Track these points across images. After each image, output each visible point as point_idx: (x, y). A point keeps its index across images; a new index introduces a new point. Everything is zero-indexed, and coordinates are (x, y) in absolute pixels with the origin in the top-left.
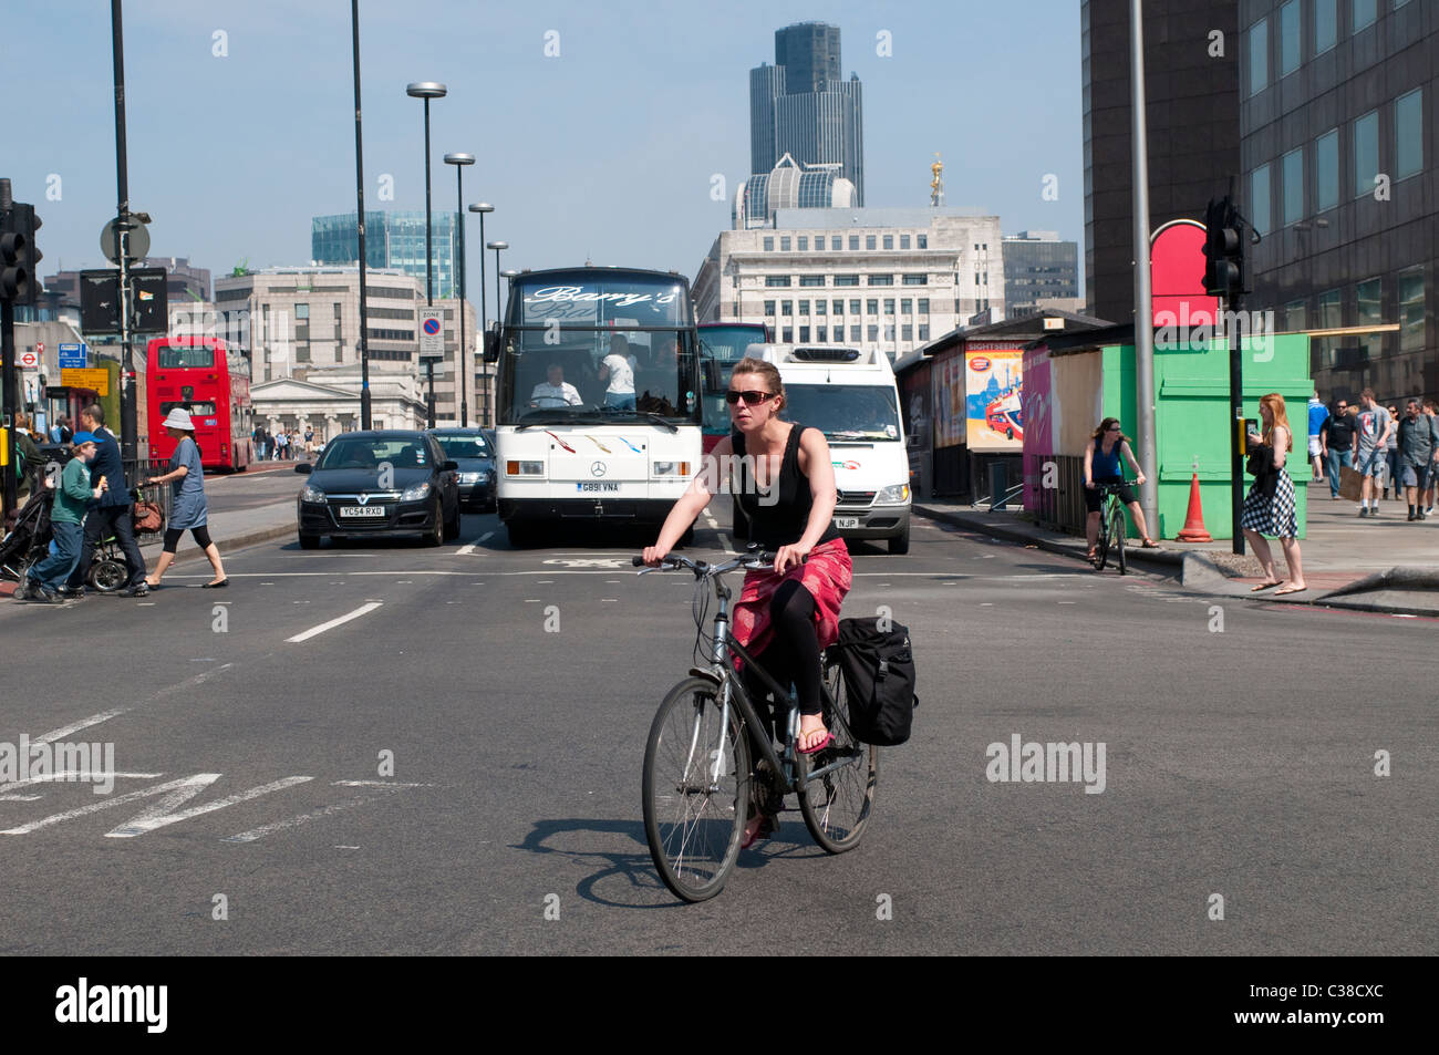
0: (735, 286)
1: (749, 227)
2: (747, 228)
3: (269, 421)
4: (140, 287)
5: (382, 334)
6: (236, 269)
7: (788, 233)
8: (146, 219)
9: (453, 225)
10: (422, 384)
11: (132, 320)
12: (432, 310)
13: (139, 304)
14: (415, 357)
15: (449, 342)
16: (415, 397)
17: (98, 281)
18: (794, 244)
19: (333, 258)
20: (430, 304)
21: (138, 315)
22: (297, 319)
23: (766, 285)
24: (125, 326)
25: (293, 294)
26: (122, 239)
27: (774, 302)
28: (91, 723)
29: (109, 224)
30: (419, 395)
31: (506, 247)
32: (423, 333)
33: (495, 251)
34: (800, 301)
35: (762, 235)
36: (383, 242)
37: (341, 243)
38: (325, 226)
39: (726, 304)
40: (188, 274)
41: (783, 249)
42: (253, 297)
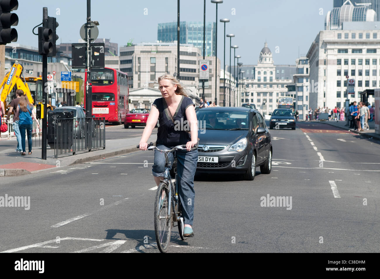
0: (325, 53)
1: (332, 29)
2: (331, 30)
3: (139, 103)
4: (94, 50)
5: (184, 70)
6: (128, 44)
7: (347, 32)
8: (97, 24)
9: (212, 27)
10: (199, 90)
11: (91, 63)
12: (204, 61)
13: (94, 57)
14: (197, 79)
15: (210, 74)
16: (196, 95)
17: (78, 48)
18: (350, 36)
19: (165, 40)
20: (204, 58)
21: (93, 61)
22: (151, 63)
23: (338, 53)
24: (88, 65)
25: (149, 54)
26: (88, 31)
27: (341, 60)
28: (77, 219)
29: (83, 25)
30: (197, 94)
31: (234, 36)
32: (201, 70)
33: (230, 38)
34: (352, 59)
35: (337, 32)
36: (185, 34)
37: (168, 34)
38: (163, 27)
39: (321, 60)
40: (109, 45)
41: (345, 38)
42: (134, 55)
